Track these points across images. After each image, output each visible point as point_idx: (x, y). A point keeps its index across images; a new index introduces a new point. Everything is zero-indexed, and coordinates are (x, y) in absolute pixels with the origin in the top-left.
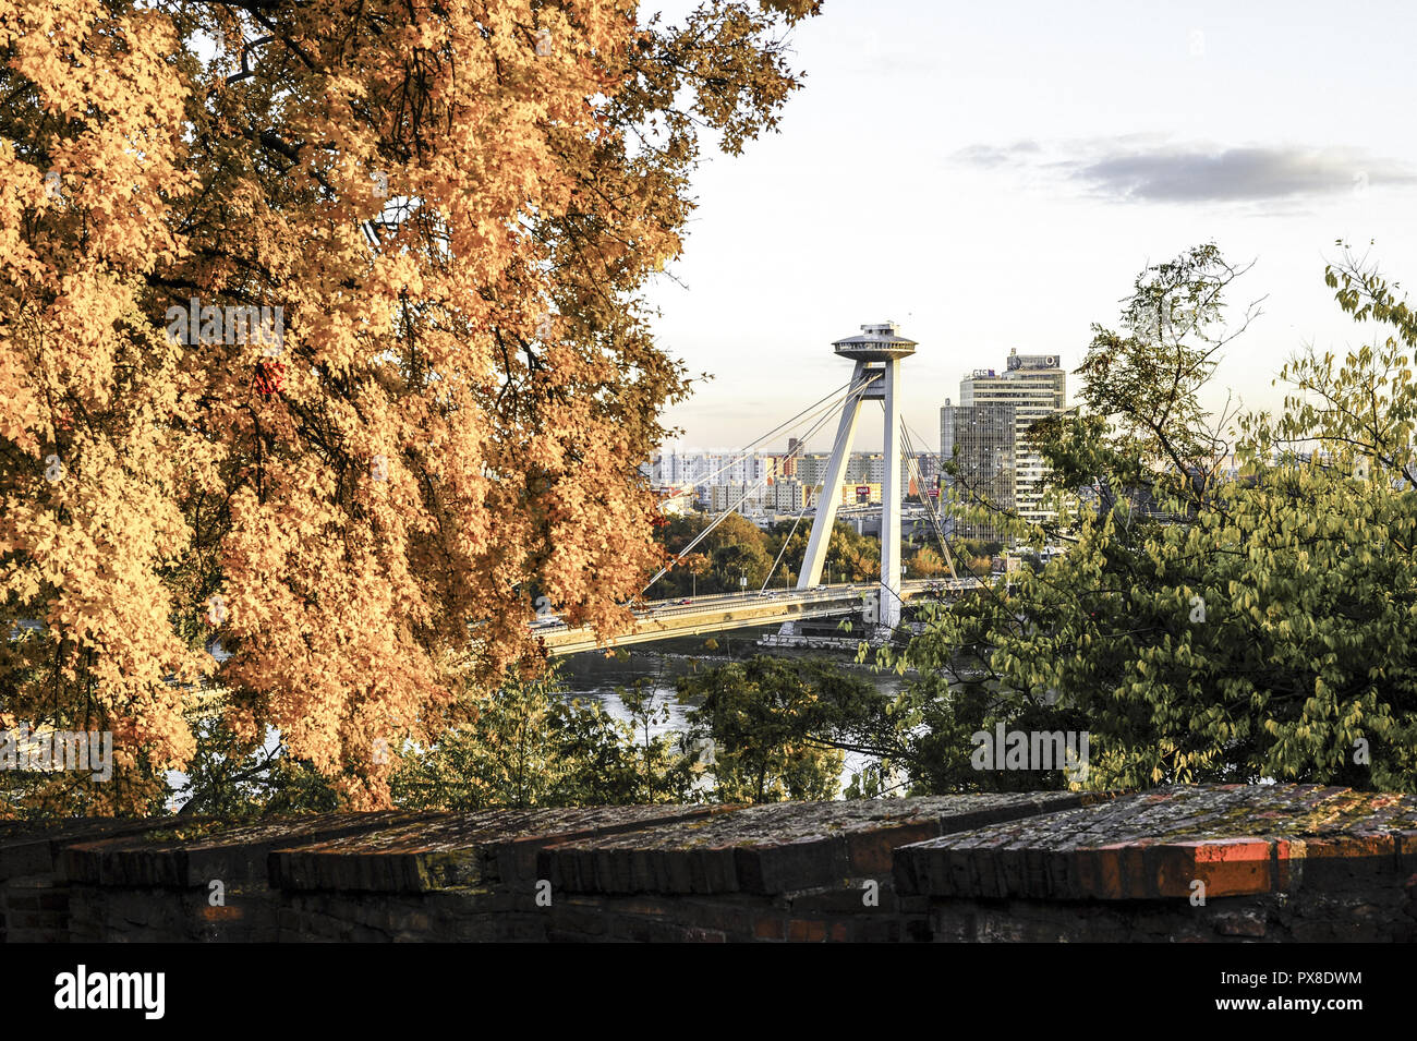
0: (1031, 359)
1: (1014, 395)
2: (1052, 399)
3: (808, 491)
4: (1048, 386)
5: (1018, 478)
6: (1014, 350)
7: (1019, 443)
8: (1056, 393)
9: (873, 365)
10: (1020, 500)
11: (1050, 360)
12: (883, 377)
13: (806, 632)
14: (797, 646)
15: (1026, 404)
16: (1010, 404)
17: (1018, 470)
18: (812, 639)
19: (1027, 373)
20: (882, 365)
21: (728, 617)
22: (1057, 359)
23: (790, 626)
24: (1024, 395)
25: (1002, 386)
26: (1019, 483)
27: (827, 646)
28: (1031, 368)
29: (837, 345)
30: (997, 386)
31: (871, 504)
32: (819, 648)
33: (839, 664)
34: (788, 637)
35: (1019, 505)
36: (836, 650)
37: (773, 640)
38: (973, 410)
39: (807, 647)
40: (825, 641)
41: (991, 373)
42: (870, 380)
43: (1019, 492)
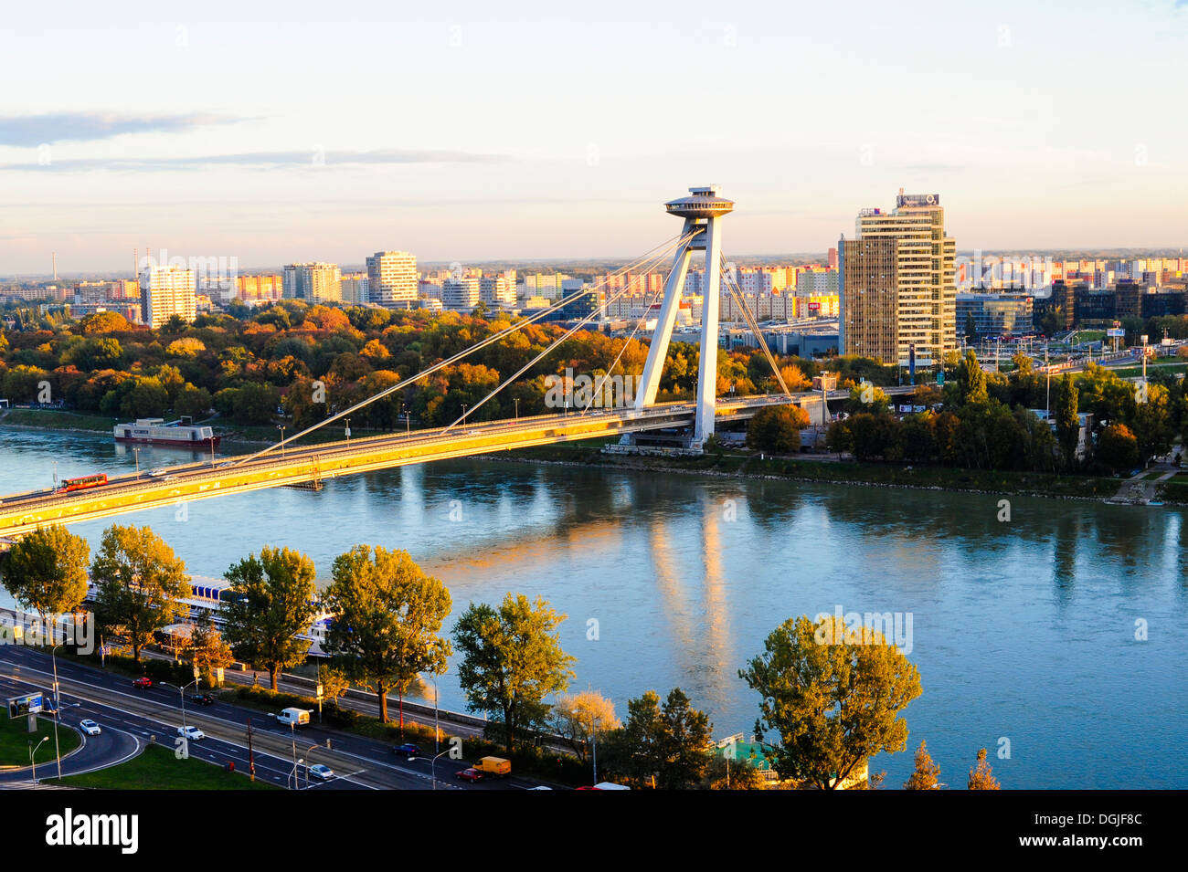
0: (914, 198)
1: (897, 230)
2: (930, 233)
3: (798, 302)
4: (926, 222)
5: (900, 301)
6: (901, 190)
7: (901, 271)
8: (933, 227)
9: (698, 222)
10: (902, 319)
11: (931, 199)
12: (705, 232)
13: (640, 442)
14: (630, 454)
15: (907, 237)
16: (894, 237)
17: (900, 294)
18: (642, 448)
19: (911, 210)
20: (705, 221)
21: (550, 434)
22: (936, 197)
23: (627, 437)
24: (906, 229)
25: (887, 222)
26: (901, 305)
27: (653, 454)
28: (915, 206)
29: (669, 205)
30: (882, 222)
31: (822, 318)
32: (646, 455)
33: (658, 469)
34: (625, 446)
35: (901, 323)
36: (659, 457)
37: (614, 448)
38: (859, 244)
39: (638, 454)
40: (651, 449)
41: (877, 211)
42: (695, 234)
43: (901, 312)
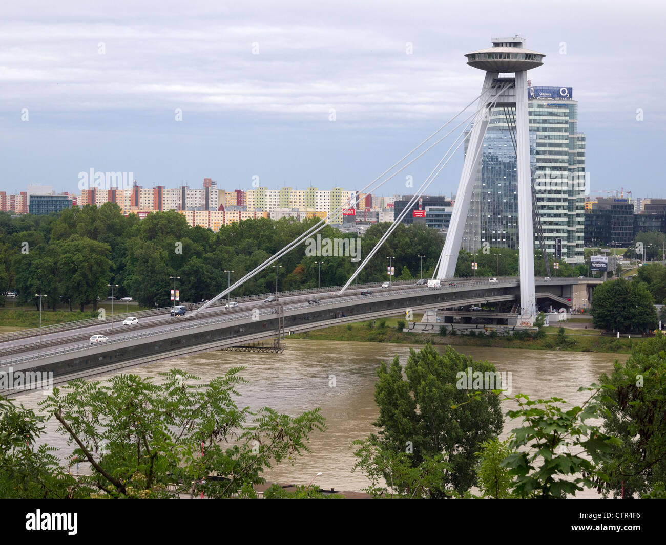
2: (567, 125)
4: (563, 114)
8: (571, 120)
9: (502, 75)
11: (564, 91)
12: (513, 86)
15: (545, 129)
19: (545, 102)
20: (512, 75)
24: (544, 121)
28: (547, 98)
42: (503, 90)
